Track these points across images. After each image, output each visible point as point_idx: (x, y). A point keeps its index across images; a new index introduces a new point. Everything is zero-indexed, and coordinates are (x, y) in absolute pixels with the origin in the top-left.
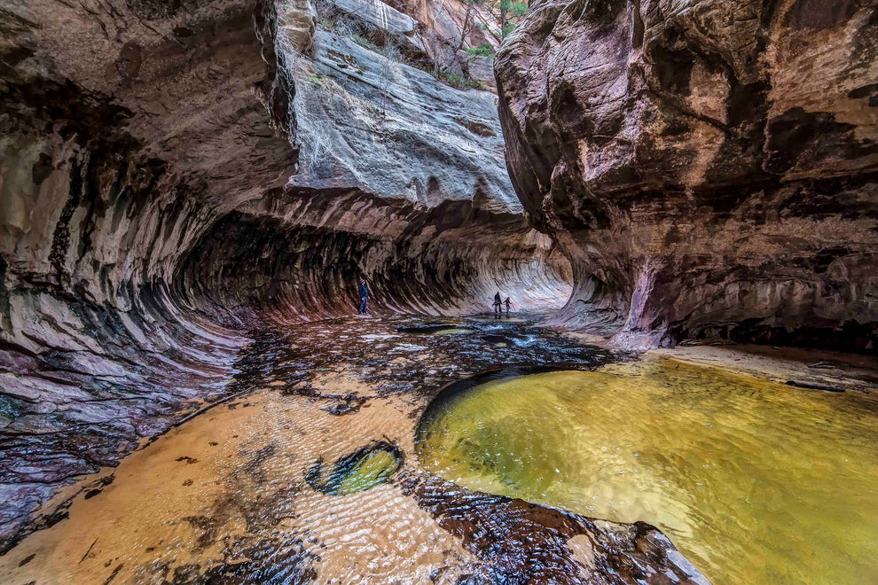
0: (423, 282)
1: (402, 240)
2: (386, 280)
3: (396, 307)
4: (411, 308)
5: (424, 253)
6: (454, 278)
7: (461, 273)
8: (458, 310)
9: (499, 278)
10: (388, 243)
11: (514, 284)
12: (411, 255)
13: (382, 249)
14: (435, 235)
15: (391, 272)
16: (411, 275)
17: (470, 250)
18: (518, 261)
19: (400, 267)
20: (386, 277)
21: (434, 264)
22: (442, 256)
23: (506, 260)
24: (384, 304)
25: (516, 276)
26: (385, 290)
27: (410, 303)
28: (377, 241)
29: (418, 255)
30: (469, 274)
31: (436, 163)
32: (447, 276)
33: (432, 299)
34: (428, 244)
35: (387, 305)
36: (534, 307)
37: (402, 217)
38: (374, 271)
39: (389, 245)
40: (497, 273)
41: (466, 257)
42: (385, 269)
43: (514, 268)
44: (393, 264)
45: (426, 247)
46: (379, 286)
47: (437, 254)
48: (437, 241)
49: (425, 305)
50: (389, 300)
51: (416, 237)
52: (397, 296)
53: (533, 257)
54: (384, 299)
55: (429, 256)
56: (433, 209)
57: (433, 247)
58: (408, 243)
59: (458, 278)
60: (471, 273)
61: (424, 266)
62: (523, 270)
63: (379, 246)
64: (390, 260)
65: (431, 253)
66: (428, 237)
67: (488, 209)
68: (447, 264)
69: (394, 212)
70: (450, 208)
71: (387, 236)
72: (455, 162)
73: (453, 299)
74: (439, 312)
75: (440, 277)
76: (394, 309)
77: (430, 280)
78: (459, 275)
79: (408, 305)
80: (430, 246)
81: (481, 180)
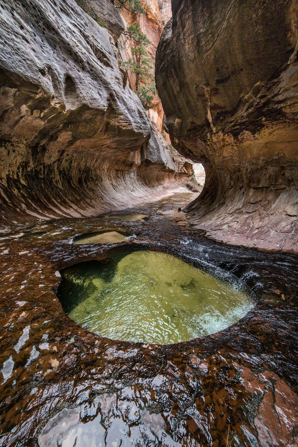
0: (60, 187)
1: (38, 144)
2: (24, 186)
3: (38, 213)
4: (54, 213)
5: (59, 160)
6: (86, 183)
7: (90, 179)
8: (94, 210)
9: (114, 183)
10: (21, 146)
11: (123, 188)
12: (47, 161)
13: (14, 151)
14: (71, 143)
15: (27, 177)
16: (49, 182)
17: (96, 161)
18: (124, 172)
19: (37, 172)
20: (23, 182)
21: (69, 171)
22: (76, 164)
23: (117, 171)
24: (24, 212)
25: (123, 182)
26: (23, 196)
27: (51, 207)
28: (6, 141)
29: (54, 162)
30: (96, 180)
31: (71, 62)
32: (80, 181)
33: (72, 202)
34: (63, 152)
35: (28, 212)
36: (138, 203)
37: (36, 113)
38: (8, 176)
39: (22, 148)
40: (113, 180)
41: (93, 166)
42: (20, 174)
43: (122, 176)
44: (29, 169)
45: (62, 155)
46: (16, 192)
47: (71, 162)
48: (71, 149)
49: (66, 208)
50: (29, 207)
51: (52, 143)
52: (37, 201)
53: (132, 170)
54: (24, 206)
55: (65, 164)
56: (72, 112)
57: (68, 155)
58: (44, 149)
59: (89, 184)
60: (98, 179)
61: (60, 172)
62: (127, 179)
63: (11, 148)
64: (25, 165)
65: (66, 161)
66: (63, 144)
67: (117, 124)
68: (80, 171)
69: (26, 103)
70: (87, 115)
71: (19, 136)
72: (89, 70)
73: (88, 201)
74: (80, 213)
75: (75, 182)
76: (35, 215)
77: (67, 185)
78: (89, 181)
79: (52, 210)
80: (65, 154)
81: (111, 95)
